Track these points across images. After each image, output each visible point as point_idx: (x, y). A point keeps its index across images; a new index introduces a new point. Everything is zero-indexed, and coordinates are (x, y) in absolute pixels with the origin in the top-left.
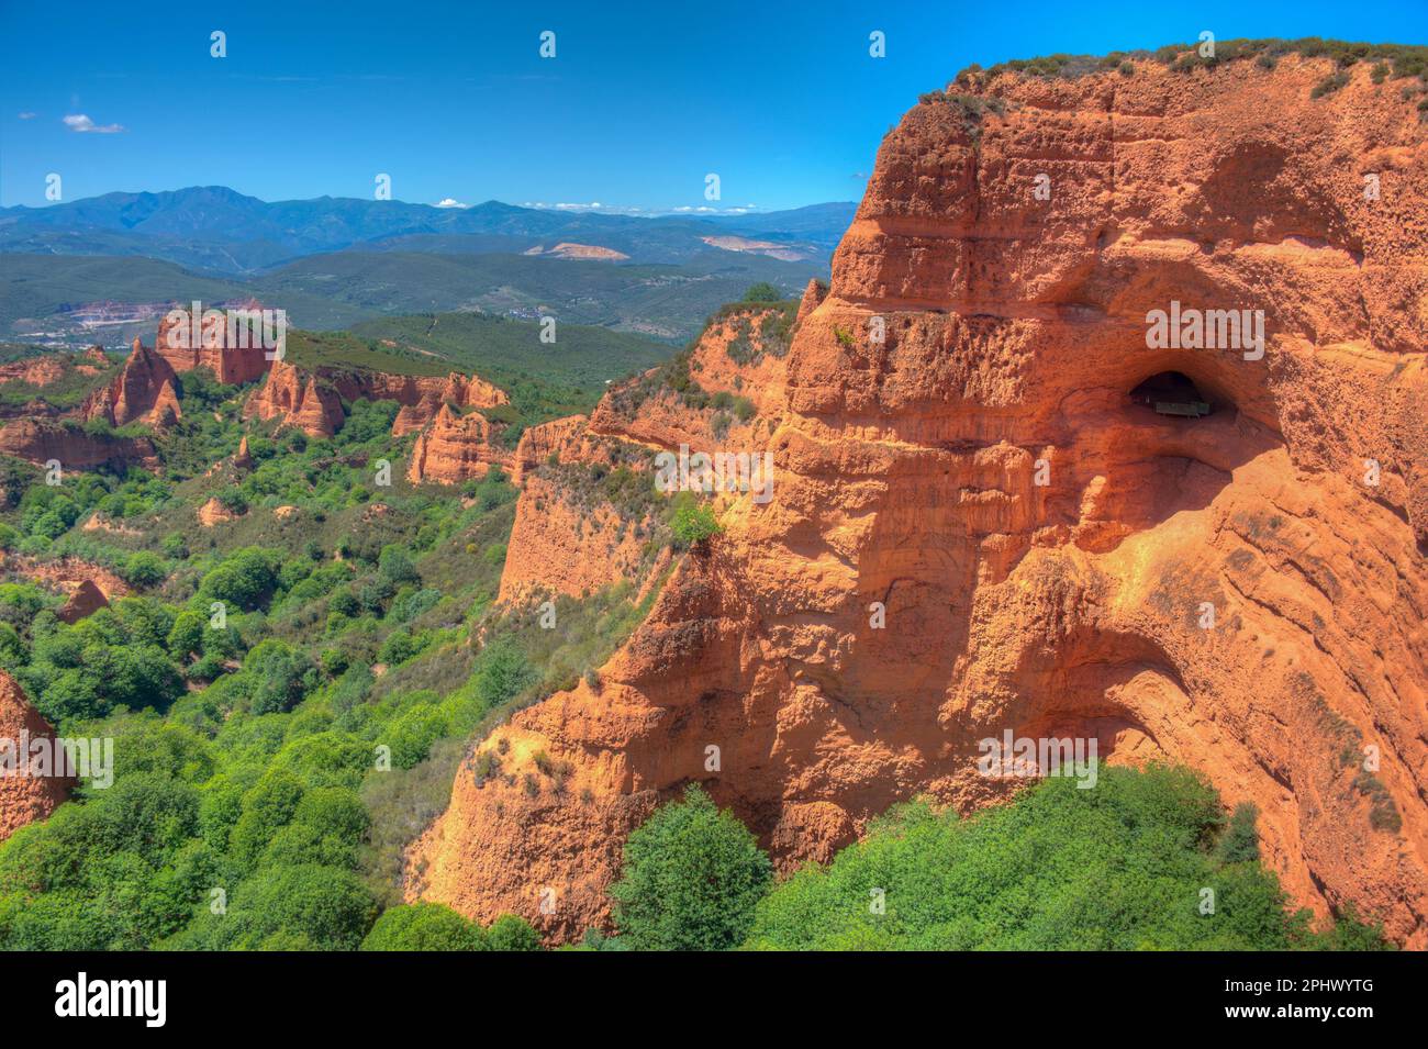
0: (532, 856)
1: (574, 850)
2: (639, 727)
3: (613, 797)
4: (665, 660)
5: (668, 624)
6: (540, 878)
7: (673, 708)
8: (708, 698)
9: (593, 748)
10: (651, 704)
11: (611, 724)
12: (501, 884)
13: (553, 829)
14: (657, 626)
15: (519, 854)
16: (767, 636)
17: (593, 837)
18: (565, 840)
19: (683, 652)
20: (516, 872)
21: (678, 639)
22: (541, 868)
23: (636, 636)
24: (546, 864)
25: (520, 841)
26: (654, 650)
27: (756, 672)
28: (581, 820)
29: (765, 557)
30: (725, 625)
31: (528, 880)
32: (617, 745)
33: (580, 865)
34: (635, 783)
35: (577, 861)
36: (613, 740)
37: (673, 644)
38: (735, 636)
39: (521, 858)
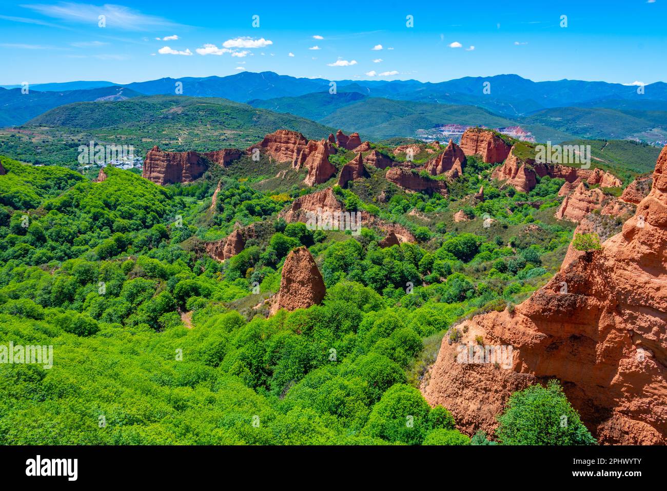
0: (466, 385)
1: (486, 390)
2: (529, 340)
3: (509, 371)
4: (550, 310)
5: (556, 292)
6: (467, 397)
7: (551, 336)
8: (574, 338)
9: (504, 343)
10: (538, 330)
11: (514, 333)
12: (448, 392)
13: (478, 376)
14: (549, 291)
15: (460, 382)
16: (621, 315)
17: (496, 387)
18: (482, 383)
19: (561, 309)
20: (456, 389)
21: (559, 301)
22: (468, 392)
23: (536, 293)
24: (472, 392)
25: (461, 376)
26: (544, 302)
27: (609, 332)
28: (491, 376)
29: (625, 270)
30: (592, 301)
31: (461, 395)
32: (516, 345)
33: (488, 398)
34: (523, 368)
35: (486, 396)
36: (514, 342)
37: (556, 302)
38: (598, 310)
39: (460, 384)
